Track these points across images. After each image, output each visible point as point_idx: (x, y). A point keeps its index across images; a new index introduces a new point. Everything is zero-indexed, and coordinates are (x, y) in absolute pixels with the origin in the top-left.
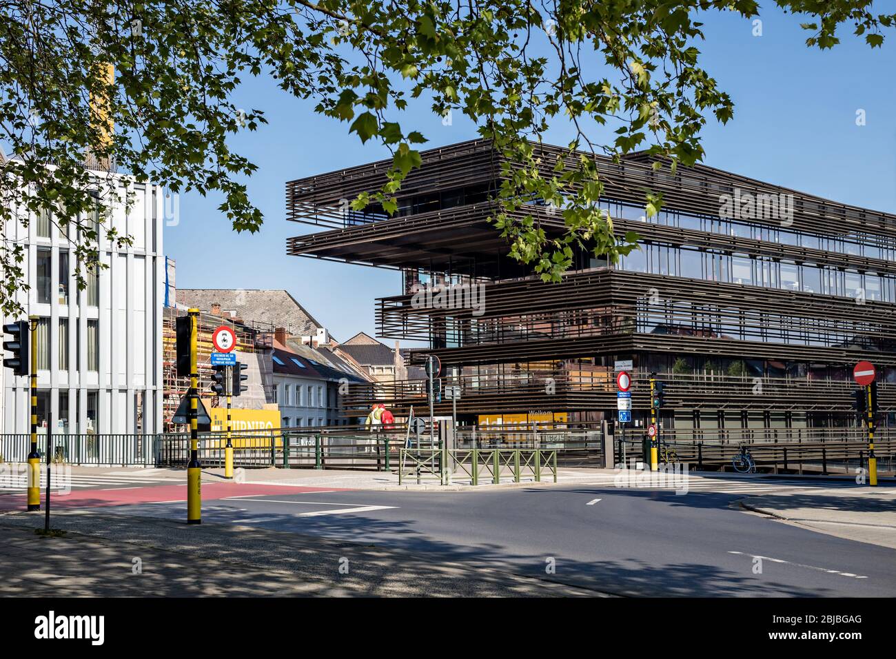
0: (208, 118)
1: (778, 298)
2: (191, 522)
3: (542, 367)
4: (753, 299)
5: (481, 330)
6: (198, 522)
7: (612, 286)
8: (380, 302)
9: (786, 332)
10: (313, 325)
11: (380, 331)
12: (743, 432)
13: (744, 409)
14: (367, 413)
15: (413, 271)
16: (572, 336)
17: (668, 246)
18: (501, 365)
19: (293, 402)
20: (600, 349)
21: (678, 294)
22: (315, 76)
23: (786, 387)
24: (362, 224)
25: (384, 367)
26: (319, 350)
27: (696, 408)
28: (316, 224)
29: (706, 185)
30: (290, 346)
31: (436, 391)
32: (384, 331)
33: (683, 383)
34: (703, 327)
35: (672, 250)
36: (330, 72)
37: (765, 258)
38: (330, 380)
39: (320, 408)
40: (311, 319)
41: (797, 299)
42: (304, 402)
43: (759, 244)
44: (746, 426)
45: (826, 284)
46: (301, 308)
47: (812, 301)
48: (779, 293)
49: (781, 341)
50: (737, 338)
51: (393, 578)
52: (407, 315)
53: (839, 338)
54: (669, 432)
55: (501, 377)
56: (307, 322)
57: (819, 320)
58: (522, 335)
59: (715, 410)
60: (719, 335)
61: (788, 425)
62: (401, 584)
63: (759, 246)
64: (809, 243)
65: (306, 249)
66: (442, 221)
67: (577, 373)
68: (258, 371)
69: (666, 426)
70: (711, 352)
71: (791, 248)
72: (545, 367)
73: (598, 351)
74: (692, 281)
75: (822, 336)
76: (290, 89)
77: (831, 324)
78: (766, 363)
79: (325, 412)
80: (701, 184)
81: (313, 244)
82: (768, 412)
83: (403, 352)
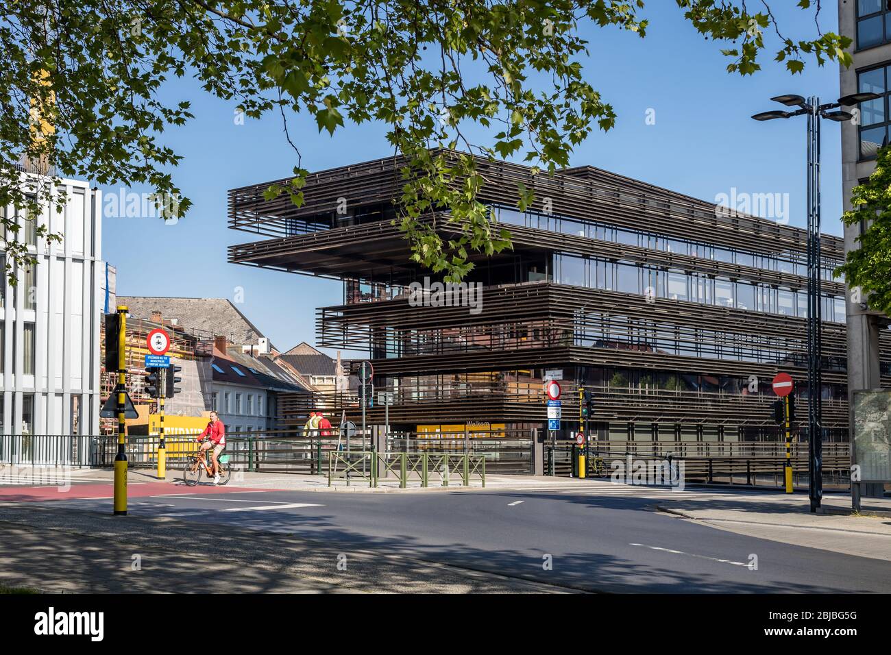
0: (135, 118)
1: (713, 314)
2: (117, 513)
3: (481, 379)
4: (688, 314)
5: (421, 342)
6: (124, 513)
7: (550, 299)
8: (321, 311)
9: (720, 348)
10: (254, 334)
11: (321, 340)
12: (676, 445)
13: (678, 423)
14: (306, 421)
15: (354, 282)
16: (511, 348)
17: (605, 261)
18: (440, 376)
19: (232, 411)
20: (538, 361)
21: (615, 309)
22: (237, 79)
23: (719, 402)
24: (305, 233)
25: (325, 377)
26: (260, 358)
27: (631, 421)
28: (258, 233)
29: (644, 201)
30: (230, 354)
31: (368, 396)
32: (325, 340)
33: (617, 396)
34: (639, 341)
35: (609, 265)
36: (250, 75)
37: (700, 275)
38: (270, 388)
39: (260, 417)
40: (253, 328)
41: (731, 315)
42: (244, 411)
43: (695, 260)
44: (680, 439)
45: (760, 301)
46: (243, 318)
47: (746, 317)
48: (713, 309)
49: (715, 357)
50: (672, 352)
51: (305, 561)
52: (347, 325)
53: (772, 354)
54: (604, 444)
55: (440, 388)
56: (249, 331)
57: (752, 336)
58: (461, 347)
59: (649, 423)
60: (654, 349)
61: (721, 439)
62: (312, 566)
63: (695, 263)
64: (744, 260)
65: (248, 257)
66: (383, 232)
67: (514, 385)
68: (198, 379)
69: (601, 438)
70: (646, 366)
71: (726, 265)
72: (484, 379)
73: (535, 364)
74: (628, 296)
75: (755, 352)
76: (213, 90)
77: (764, 341)
78: (699, 377)
79: (265, 420)
80: (639, 201)
81: (255, 252)
82: (701, 426)
83: (344, 362)
